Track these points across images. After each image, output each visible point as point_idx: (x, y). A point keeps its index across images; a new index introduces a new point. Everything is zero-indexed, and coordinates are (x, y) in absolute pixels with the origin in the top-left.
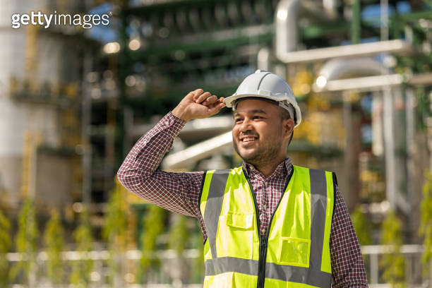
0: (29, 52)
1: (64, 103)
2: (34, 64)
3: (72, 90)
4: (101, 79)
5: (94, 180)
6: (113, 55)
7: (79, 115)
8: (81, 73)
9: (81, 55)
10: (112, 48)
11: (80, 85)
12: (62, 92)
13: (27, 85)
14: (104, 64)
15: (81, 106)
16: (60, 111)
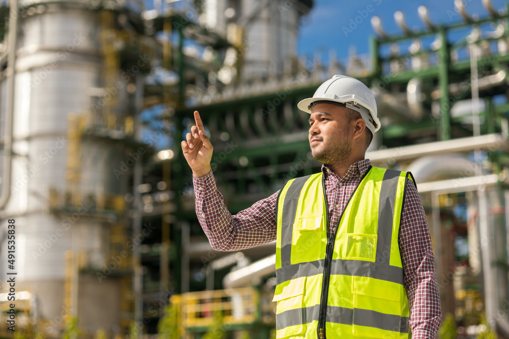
0: (71, 161)
1: (111, 218)
2: (76, 178)
3: (120, 202)
4: (154, 191)
5: (146, 306)
6: (167, 161)
7: (129, 231)
9: (131, 164)
10: (165, 155)
11: (131, 197)
12: (109, 205)
13: (69, 197)
14: (157, 173)
15: (131, 221)
16: (106, 226)
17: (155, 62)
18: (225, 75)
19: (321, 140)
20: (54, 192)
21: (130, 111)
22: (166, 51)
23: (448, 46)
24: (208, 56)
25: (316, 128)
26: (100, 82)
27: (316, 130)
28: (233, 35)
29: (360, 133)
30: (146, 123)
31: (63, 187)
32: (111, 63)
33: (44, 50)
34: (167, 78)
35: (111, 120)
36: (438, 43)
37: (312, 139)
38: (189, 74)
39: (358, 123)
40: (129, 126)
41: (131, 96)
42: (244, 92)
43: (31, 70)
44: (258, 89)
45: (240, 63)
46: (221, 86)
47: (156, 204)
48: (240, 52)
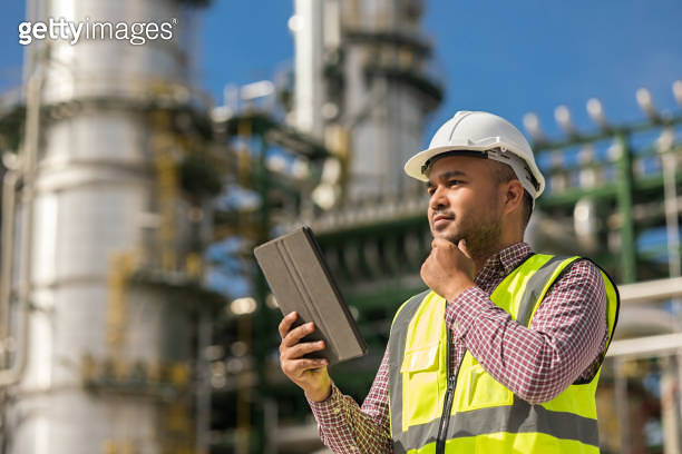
0: (113, 316)
1: (168, 393)
2: (119, 340)
3: (181, 373)
4: (227, 355)
6: (245, 317)
7: (192, 412)
8: (195, 345)
9: (195, 318)
10: (243, 306)
11: (194, 365)
12: (165, 376)
13: (109, 367)
14: (231, 331)
15: (194, 399)
16: (161, 407)
17: (228, 177)
18: (325, 196)
19: (452, 217)
20: (89, 360)
21: (194, 246)
22: (242, 164)
23: (631, 156)
24: (300, 169)
25: (442, 197)
26: (153, 207)
27: (441, 201)
28: (334, 140)
29: (514, 203)
30: (217, 263)
31: (101, 352)
32: (168, 181)
33: (75, 163)
34: (246, 200)
35: (168, 258)
36: (616, 151)
37: (435, 217)
38: (275, 194)
39: (511, 187)
40: (193, 266)
41: (196, 226)
42: (352, 218)
43: (59, 191)
44: (370, 215)
45: (345, 180)
46: (319, 212)
47: (230, 375)
48: (345, 163)
